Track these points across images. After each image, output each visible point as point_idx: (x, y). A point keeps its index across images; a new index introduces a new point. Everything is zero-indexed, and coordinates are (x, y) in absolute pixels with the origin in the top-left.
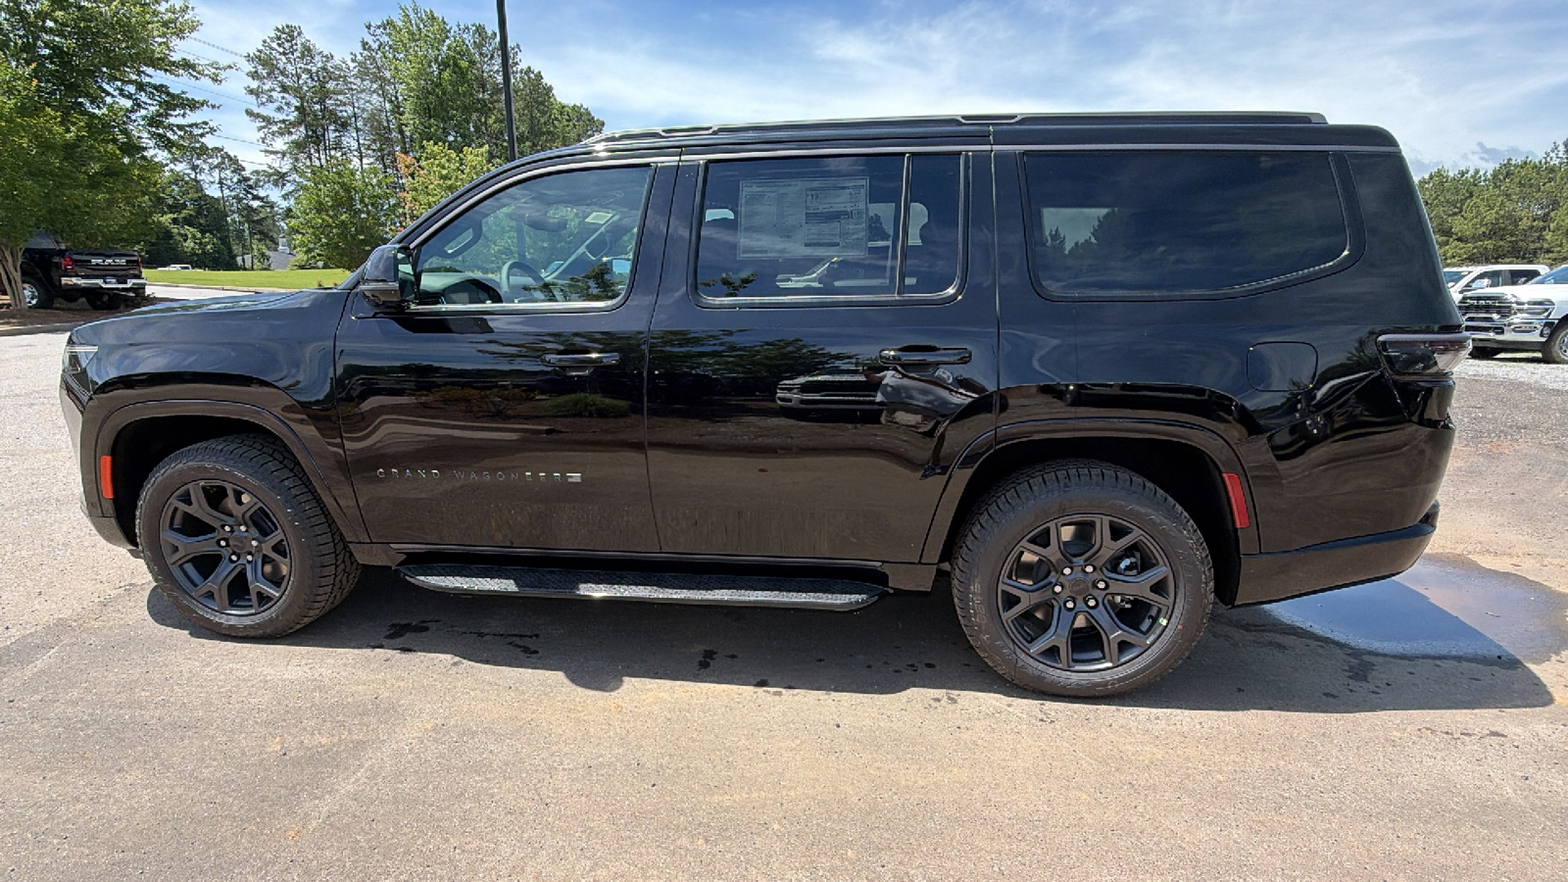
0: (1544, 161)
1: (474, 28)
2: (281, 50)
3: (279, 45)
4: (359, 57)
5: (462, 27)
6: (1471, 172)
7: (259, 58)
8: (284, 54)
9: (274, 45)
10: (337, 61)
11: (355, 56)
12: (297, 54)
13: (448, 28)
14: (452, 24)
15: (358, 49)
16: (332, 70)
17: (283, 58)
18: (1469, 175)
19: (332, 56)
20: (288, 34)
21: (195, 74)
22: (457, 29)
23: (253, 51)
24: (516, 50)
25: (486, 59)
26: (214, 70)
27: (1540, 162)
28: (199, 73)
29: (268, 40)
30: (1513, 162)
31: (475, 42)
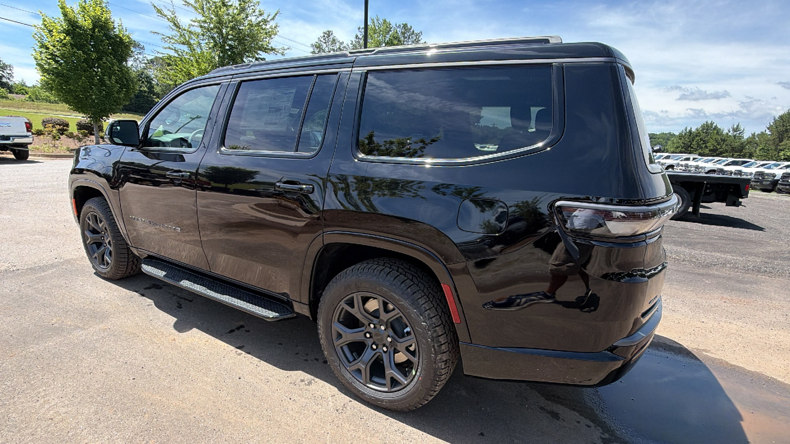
1: (403, 25)
2: (324, 41)
3: (324, 39)
4: (354, 42)
5: (398, 25)
7: (316, 46)
8: (325, 43)
9: (322, 40)
10: (345, 45)
11: (352, 42)
12: (330, 43)
13: (391, 26)
14: (393, 25)
15: (354, 39)
16: (342, 49)
17: (325, 45)
19: (343, 42)
20: (328, 34)
21: (276, 52)
22: (395, 26)
23: (314, 43)
24: (420, 34)
25: (406, 40)
26: (282, 51)
28: (277, 52)
29: (320, 38)
31: (402, 32)
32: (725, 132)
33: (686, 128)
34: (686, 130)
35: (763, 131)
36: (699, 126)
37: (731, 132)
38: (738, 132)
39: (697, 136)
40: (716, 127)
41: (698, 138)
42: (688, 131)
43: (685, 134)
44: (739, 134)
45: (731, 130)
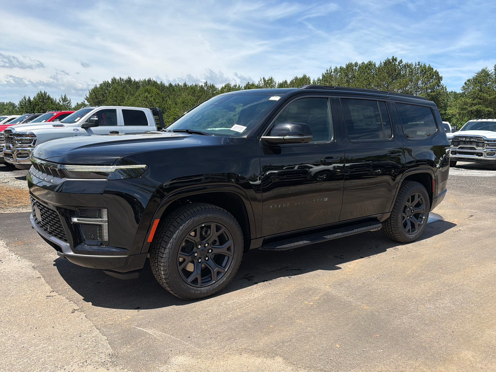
0: (258, 84)
6: (238, 86)
18: (237, 87)
27: (257, 85)
30: (250, 84)
32: (58, 101)
33: (25, 97)
34: (25, 99)
35: (83, 101)
36: (36, 95)
37: (62, 102)
38: (67, 102)
39: (36, 105)
40: (49, 96)
41: (37, 107)
42: (27, 100)
43: (25, 103)
44: (68, 103)
45: (61, 100)
